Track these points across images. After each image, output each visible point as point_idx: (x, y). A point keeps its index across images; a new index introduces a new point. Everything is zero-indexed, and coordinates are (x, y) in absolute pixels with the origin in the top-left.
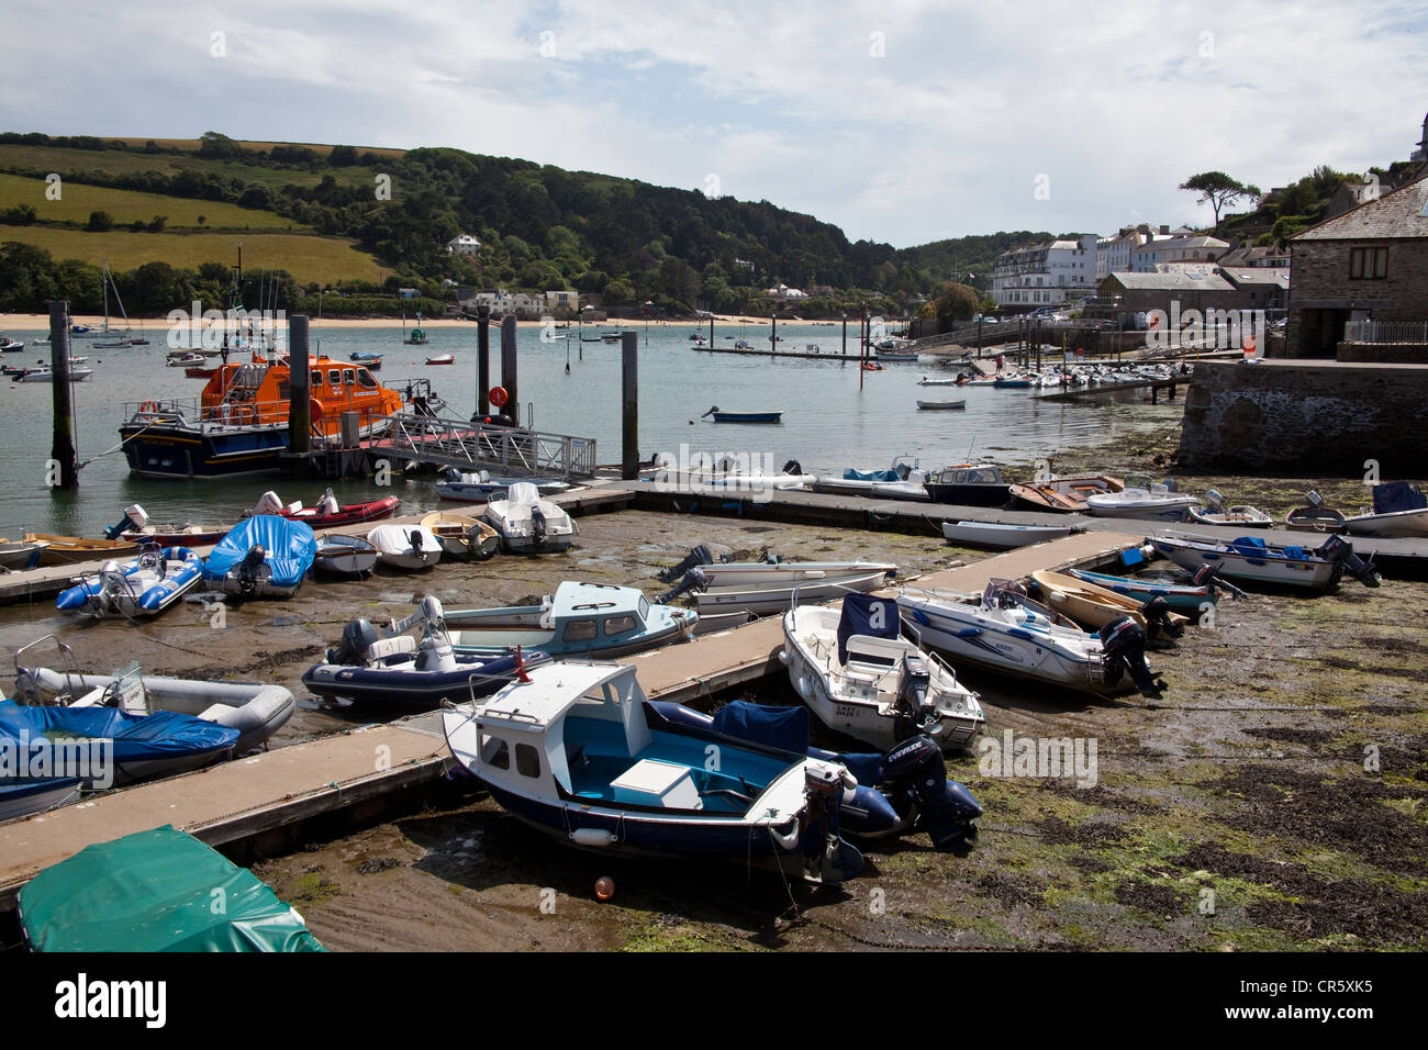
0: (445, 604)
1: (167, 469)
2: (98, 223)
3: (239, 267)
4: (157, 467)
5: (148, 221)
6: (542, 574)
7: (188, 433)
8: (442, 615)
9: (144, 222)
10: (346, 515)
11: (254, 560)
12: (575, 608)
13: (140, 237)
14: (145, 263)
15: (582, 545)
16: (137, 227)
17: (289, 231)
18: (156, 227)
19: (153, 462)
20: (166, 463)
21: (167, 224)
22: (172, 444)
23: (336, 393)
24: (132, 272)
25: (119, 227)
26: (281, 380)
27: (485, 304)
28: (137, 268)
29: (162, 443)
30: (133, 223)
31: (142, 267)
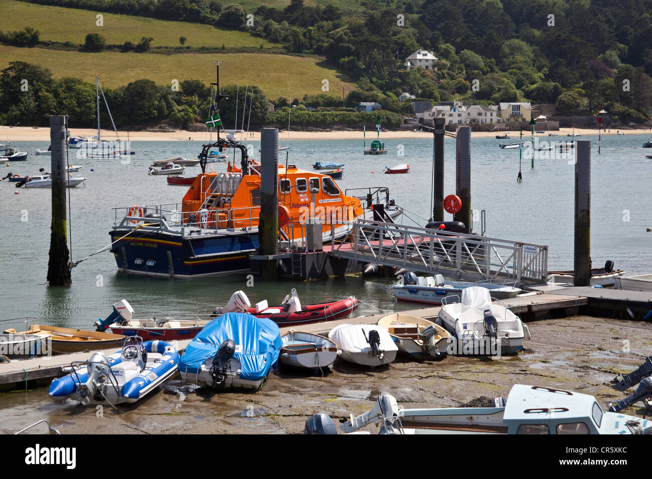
0: (400, 401)
1: (151, 269)
2: (93, 44)
3: (217, 84)
4: (141, 267)
5: (136, 42)
6: (494, 376)
7: (171, 236)
8: (397, 413)
9: (132, 42)
10: (309, 313)
11: (226, 354)
12: (527, 411)
13: (130, 56)
14: (133, 81)
15: (533, 349)
16: (126, 48)
17: (261, 50)
18: (143, 48)
19: (138, 262)
20: (150, 263)
21: (153, 44)
22: (155, 246)
23: (302, 200)
24: (121, 89)
25: (110, 48)
26: (252, 188)
27: (440, 116)
28: (126, 84)
29: (147, 245)
30: (123, 43)
31: (130, 84)
